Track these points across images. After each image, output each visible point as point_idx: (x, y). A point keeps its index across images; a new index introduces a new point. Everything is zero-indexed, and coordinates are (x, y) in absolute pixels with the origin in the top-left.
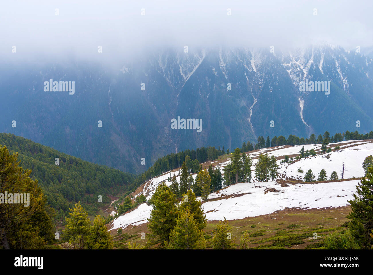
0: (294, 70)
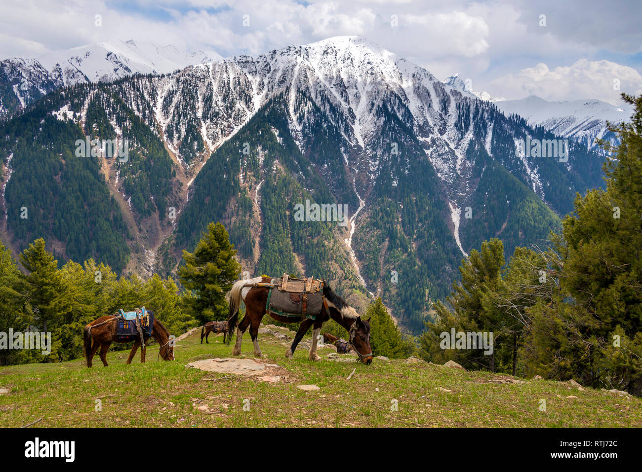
0: (439, 149)
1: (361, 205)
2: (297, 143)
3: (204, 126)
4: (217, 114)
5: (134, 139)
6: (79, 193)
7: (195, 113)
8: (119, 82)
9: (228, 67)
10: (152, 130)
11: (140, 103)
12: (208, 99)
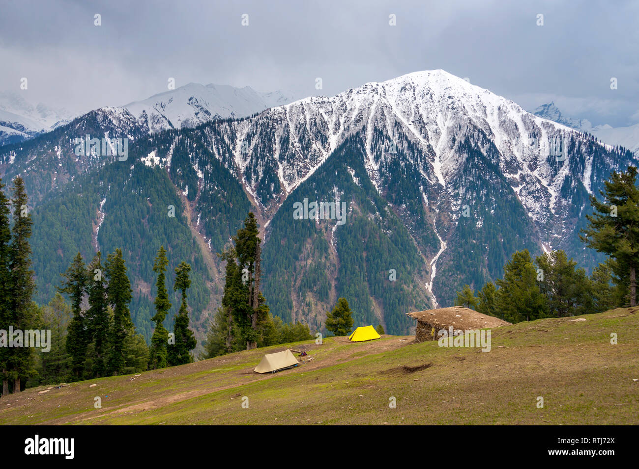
0: (529, 186)
1: (442, 247)
2: (374, 182)
3: (281, 167)
4: (294, 155)
5: (214, 182)
6: (164, 236)
7: (272, 155)
8: (201, 127)
9: (305, 108)
10: (231, 173)
11: (220, 147)
12: (285, 141)
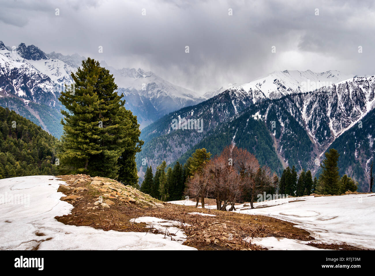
3: (331, 121)
4: (340, 114)
5: (291, 129)
7: (326, 114)
10: (300, 124)
11: (294, 109)
12: (335, 106)
